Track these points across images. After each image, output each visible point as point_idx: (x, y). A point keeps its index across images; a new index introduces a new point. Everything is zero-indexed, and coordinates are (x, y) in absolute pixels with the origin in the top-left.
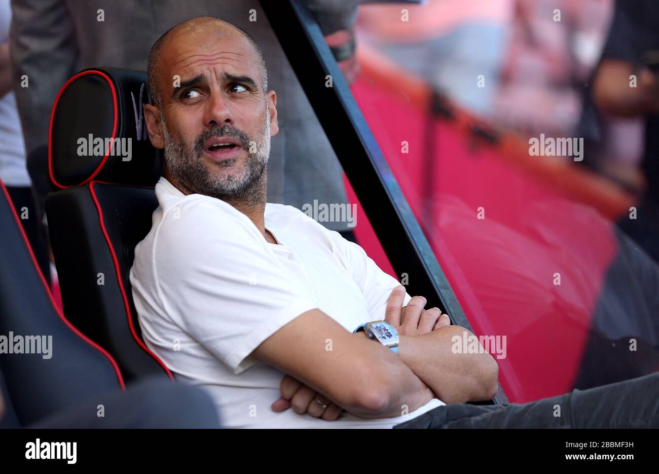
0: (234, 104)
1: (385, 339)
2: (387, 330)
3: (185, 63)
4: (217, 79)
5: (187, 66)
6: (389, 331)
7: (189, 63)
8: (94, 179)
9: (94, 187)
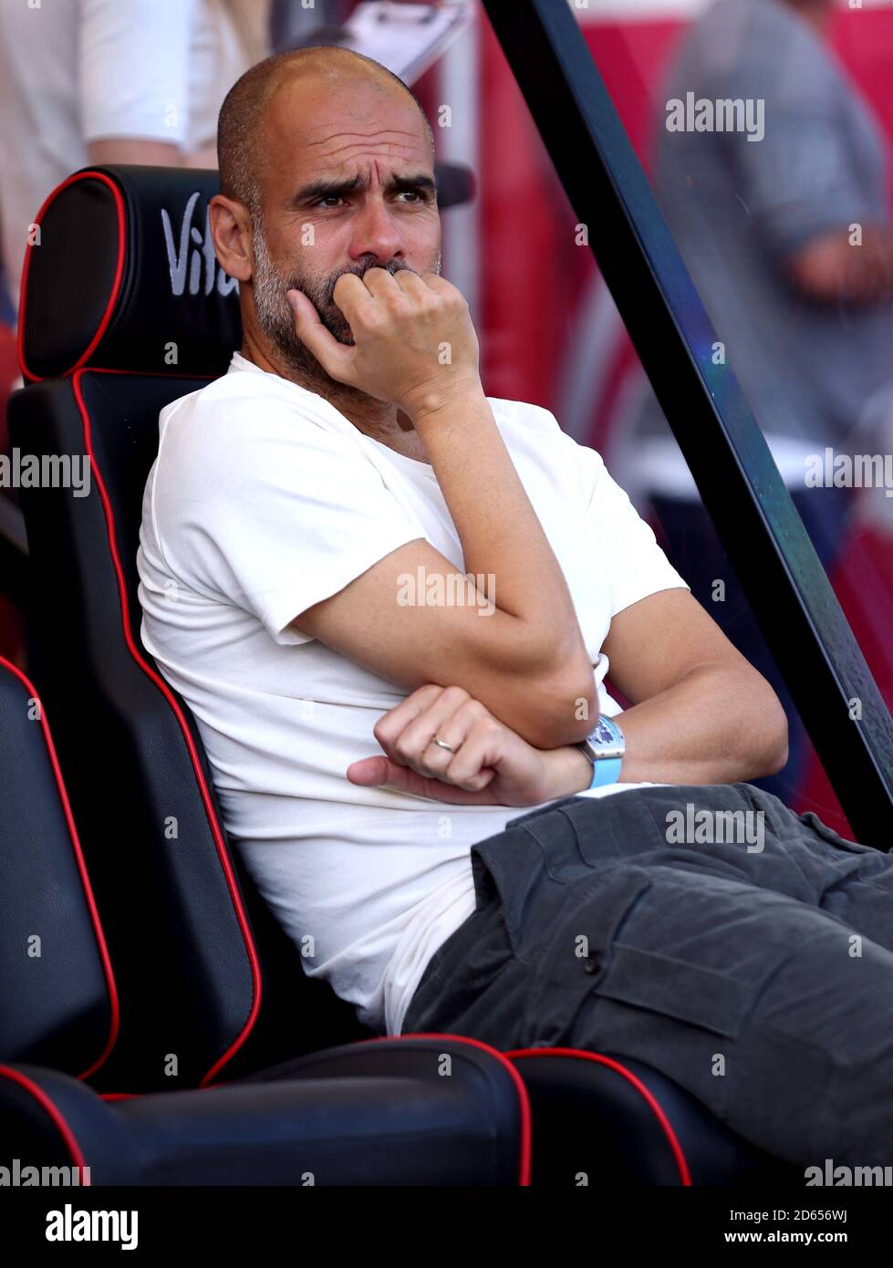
0: (399, 223)
1: (600, 743)
2: (605, 729)
3: (325, 147)
4: (379, 182)
5: (332, 153)
6: (609, 730)
7: (335, 149)
8: (86, 365)
9: (81, 380)
